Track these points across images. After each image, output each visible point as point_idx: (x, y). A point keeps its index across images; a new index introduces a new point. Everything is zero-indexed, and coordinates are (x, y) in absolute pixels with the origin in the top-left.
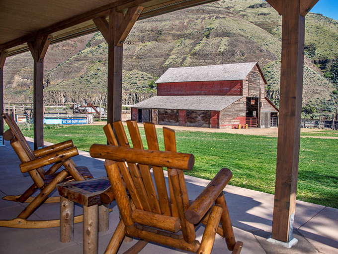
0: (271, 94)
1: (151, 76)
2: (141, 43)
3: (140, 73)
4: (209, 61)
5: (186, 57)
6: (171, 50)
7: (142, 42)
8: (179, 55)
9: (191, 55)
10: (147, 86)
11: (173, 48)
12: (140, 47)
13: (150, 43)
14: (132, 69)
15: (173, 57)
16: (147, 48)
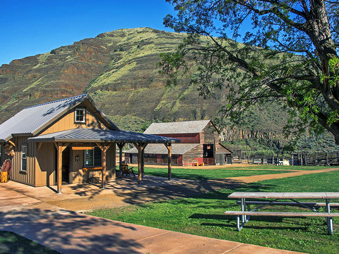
0: (255, 134)
1: (143, 121)
2: (133, 89)
3: (134, 117)
4: (197, 105)
5: (176, 102)
6: (162, 96)
7: (135, 88)
8: (169, 101)
9: (181, 100)
10: (140, 129)
11: (164, 93)
12: (133, 94)
13: (142, 89)
14: (126, 115)
15: (163, 101)
16: (139, 94)
